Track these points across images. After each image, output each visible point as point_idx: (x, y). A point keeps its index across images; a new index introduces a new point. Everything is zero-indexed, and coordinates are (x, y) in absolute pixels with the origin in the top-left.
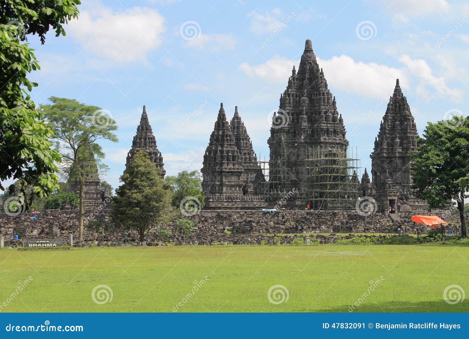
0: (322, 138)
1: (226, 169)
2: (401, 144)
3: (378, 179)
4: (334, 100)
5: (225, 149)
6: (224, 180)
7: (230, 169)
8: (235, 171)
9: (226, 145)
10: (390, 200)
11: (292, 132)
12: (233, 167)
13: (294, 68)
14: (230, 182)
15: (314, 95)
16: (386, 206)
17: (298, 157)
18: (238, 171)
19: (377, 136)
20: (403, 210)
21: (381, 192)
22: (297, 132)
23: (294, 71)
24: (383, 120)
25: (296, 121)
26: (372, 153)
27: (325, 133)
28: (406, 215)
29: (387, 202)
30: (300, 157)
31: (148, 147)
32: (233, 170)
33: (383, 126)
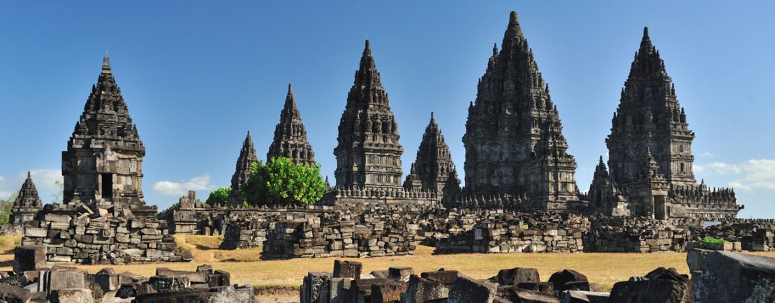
0: (532, 129)
1: (370, 145)
2: (655, 120)
3: (619, 173)
4: (547, 87)
5: (369, 112)
6: (367, 164)
7: (377, 145)
8: (386, 149)
9: (371, 106)
10: (656, 197)
11: (493, 125)
12: (382, 142)
13: (495, 46)
14: (378, 167)
15: (521, 77)
16: (649, 207)
17: (501, 156)
18: (391, 148)
19: (616, 111)
20: (675, 214)
21: (639, 184)
22: (499, 124)
23: (495, 50)
24: (624, 87)
25: (497, 111)
26: (608, 136)
27: (536, 123)
28: (681, 222)
29: (650, 200)
30: (503, 156)
31: (291, 138)
32: (382, 148)
33: (626, 94)
